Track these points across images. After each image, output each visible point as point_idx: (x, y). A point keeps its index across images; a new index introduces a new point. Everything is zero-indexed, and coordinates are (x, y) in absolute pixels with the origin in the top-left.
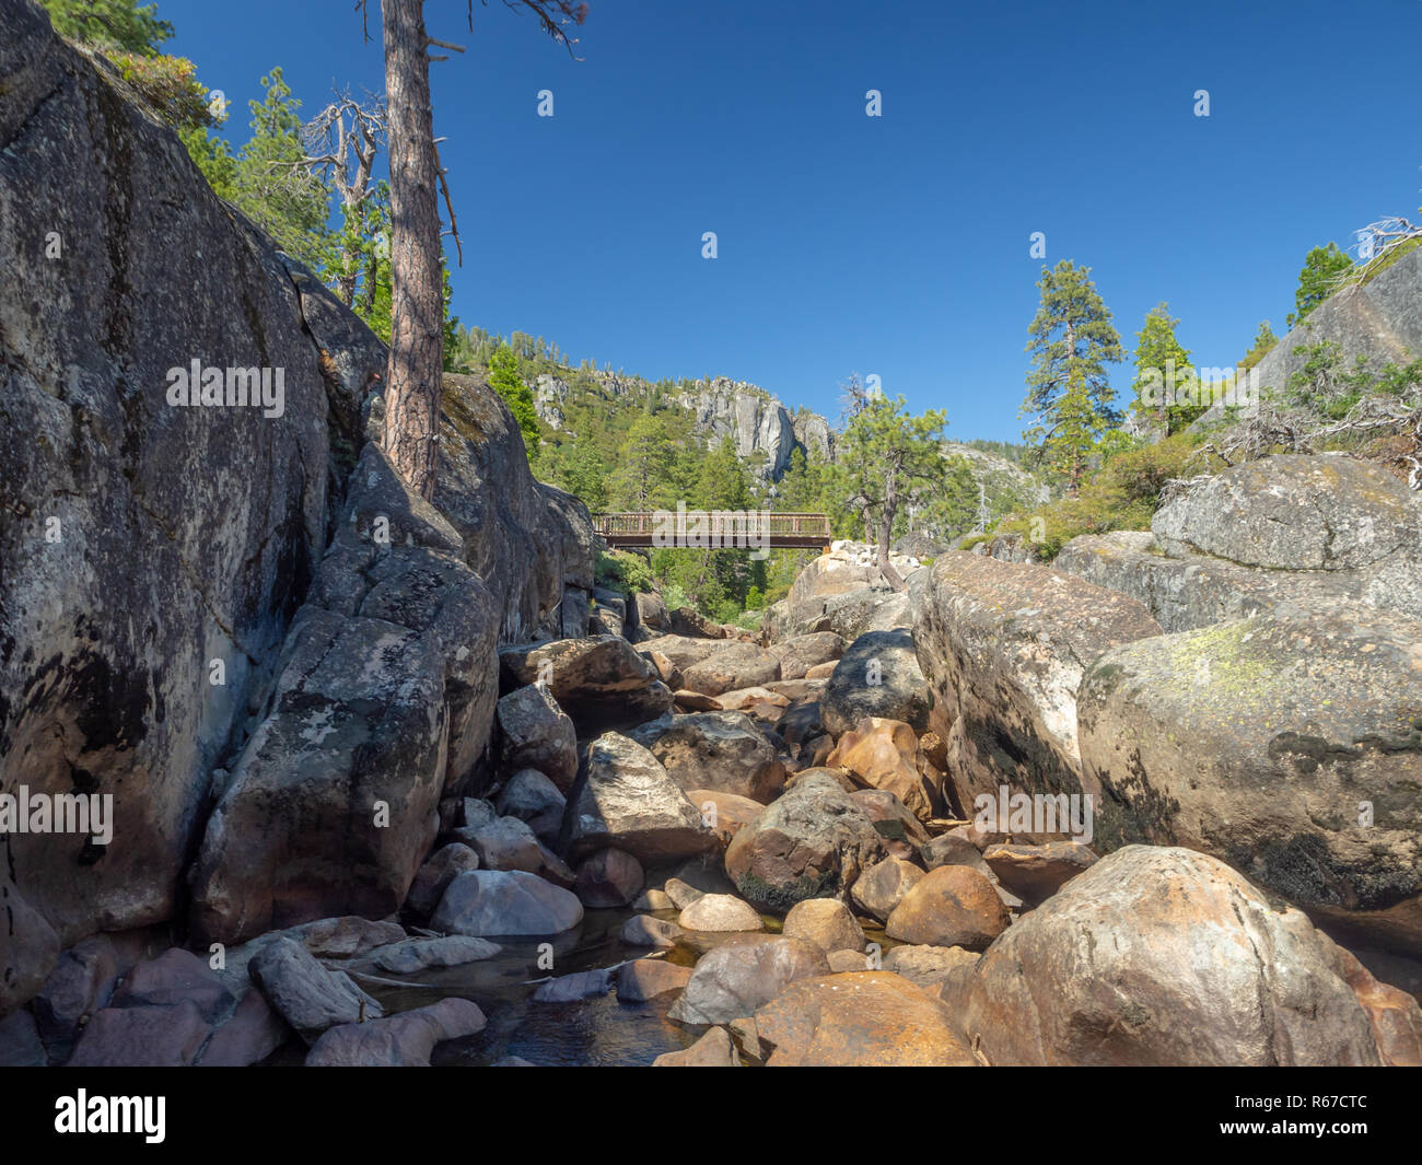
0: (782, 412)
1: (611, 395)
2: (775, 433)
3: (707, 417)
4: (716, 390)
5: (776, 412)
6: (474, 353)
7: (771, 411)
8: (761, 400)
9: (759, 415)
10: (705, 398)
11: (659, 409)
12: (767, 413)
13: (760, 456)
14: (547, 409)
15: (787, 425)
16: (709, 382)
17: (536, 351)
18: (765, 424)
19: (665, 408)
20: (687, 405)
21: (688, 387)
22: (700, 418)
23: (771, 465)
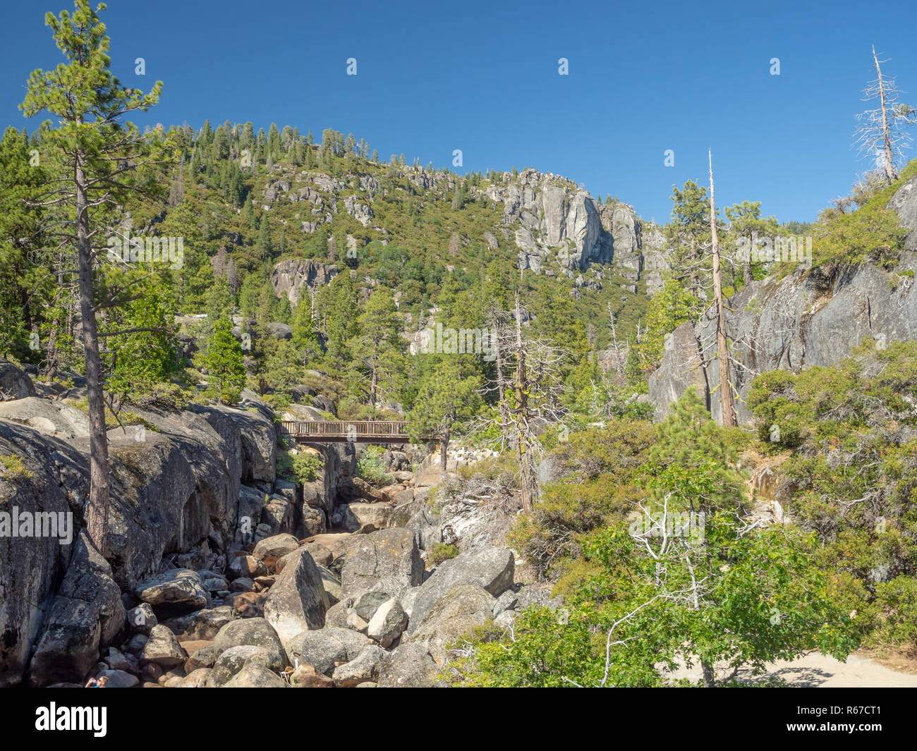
0: (588, 203)
1: (420, 189)
2: (582, 223)
3: (514, 208)
4: (523, 182)
5: (582, 203)
6: (286, 152)
7: (577, 202)
8: (567, 191)
9: (566, 206)
10: (513, 190)
11: (468, 202)
12: (574, 204)
13: (567, 245)
14: (357, 206)
15: (594, 214)
16: (517, 174)
17: (346, 148)
18: (572, 214)
19: (473, 201)
20: (495, 198)
21: (496, 179)
22: (508, 210)
23: (578, 255)
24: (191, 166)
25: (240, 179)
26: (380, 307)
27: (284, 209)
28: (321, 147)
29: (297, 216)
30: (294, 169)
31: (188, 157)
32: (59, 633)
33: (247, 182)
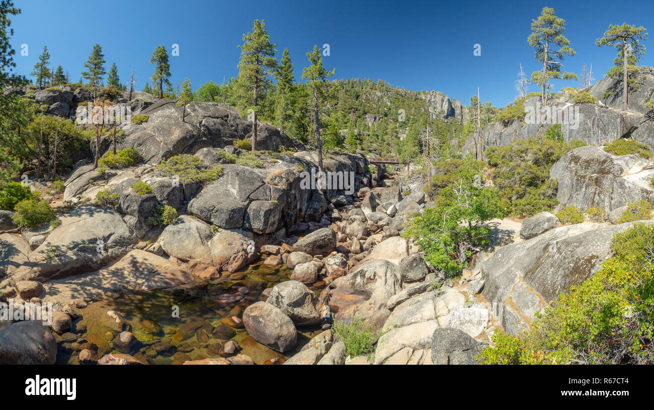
0: (449, 100)
1: (404, 96)
2: (447, 106)
3: (429, 101)
4: (431, 94)
6: (368, 86)
7: (446, 100)
8: (443, 97)
9: (443, 101)
10: (429, 96)
12: (445, 100)
13: (443, 112)
14: (387, 100)
15: (450, 103)
16: (430, 92)
17: (384, 84)
18: (444, 103)
19: (418, 99)
20: (424, 98)
21: (424, 93)
22: (427, 101)
23: (446, 114)
24: (344, 90)
25: (357, 93)
26: (393, 127)
27: (368, 101)
28: (378, 84)
29: (371, 103)
30: (370, 90)
31: (343, 88)
32: (312, 210)
33: (359, 94)
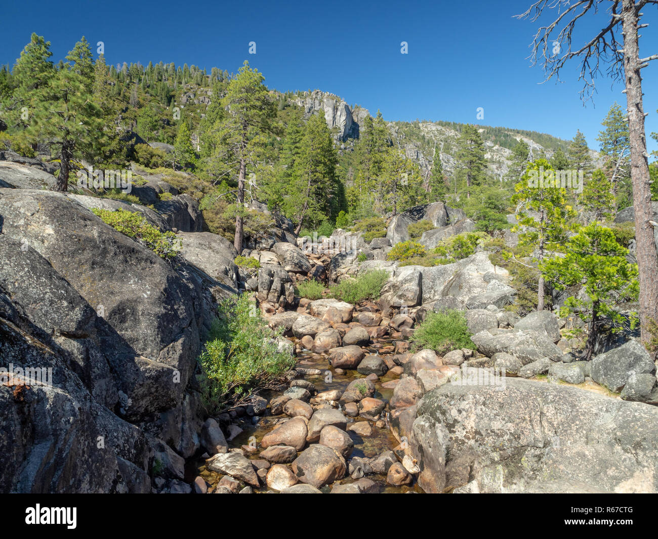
0: (346, 107)
2: (343, 118)
3: (310, 110)
4: (314, 97)
5: (344, 107)
6: (192, 78)
7: (341, 107)
8: (336, 102)
9: (336, 109)
10: (309, 100)
11: (286, 106)
12: (340, 108)
13: (336, 129)
15: (349, 114)
16: (311, 93)
17: (224, 77)
18: (339, 113)
19: (289, 106)
20: (300, 104)
21: (300, 95)
22: (306, 110)
23: (342, 134)
24: (142, 85)
25: (168, 91)
27: (192, 107)
28: (210, 76)
29: (198, 111)
30: (196, 87)
31: (140, 80)
33: (172, 93)
